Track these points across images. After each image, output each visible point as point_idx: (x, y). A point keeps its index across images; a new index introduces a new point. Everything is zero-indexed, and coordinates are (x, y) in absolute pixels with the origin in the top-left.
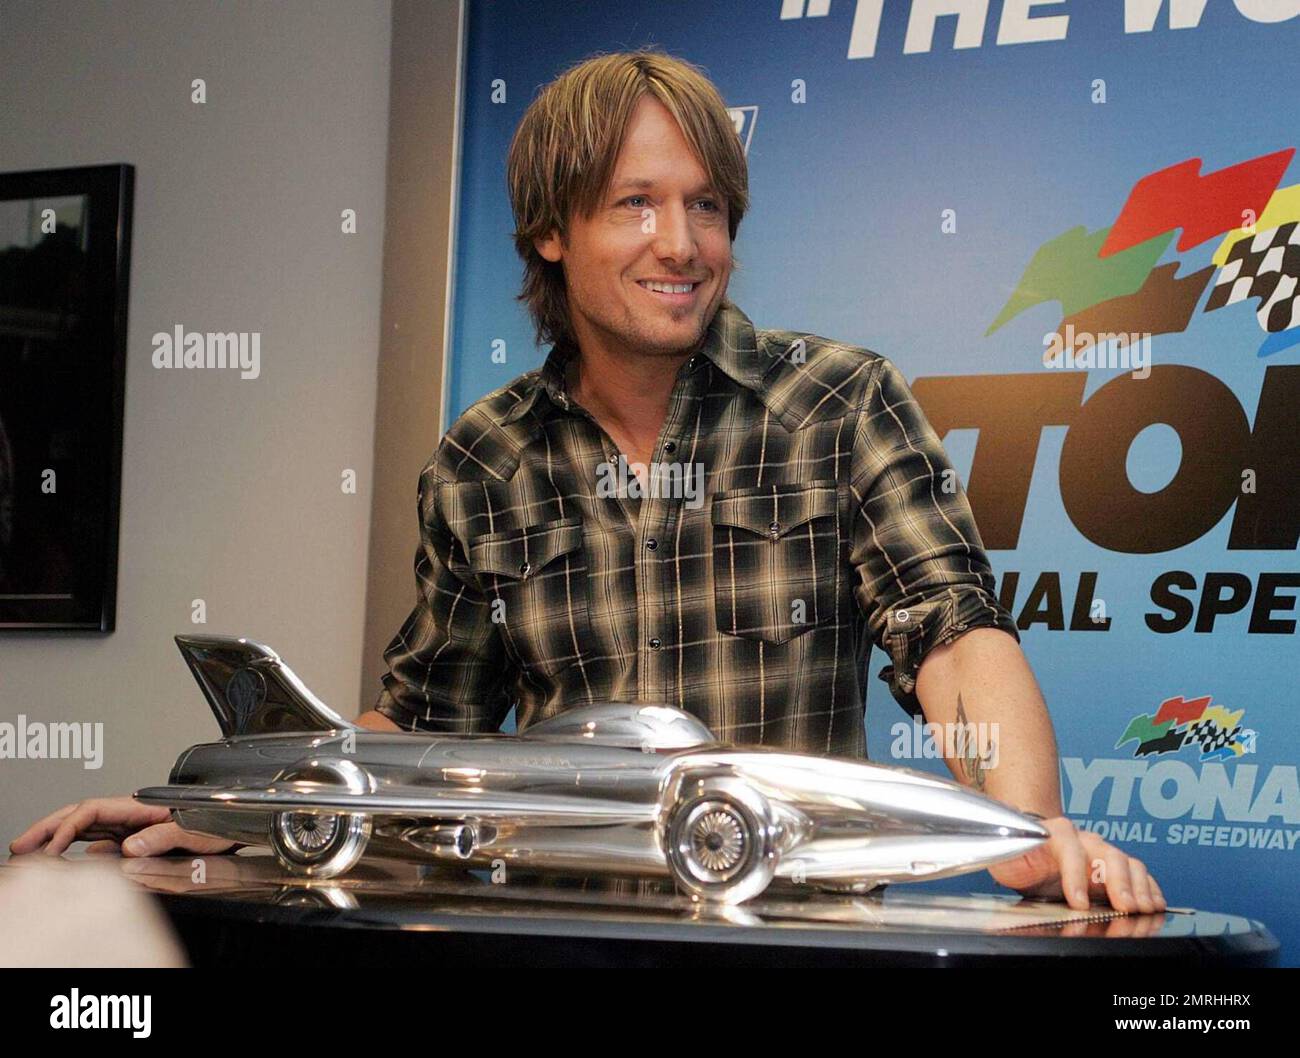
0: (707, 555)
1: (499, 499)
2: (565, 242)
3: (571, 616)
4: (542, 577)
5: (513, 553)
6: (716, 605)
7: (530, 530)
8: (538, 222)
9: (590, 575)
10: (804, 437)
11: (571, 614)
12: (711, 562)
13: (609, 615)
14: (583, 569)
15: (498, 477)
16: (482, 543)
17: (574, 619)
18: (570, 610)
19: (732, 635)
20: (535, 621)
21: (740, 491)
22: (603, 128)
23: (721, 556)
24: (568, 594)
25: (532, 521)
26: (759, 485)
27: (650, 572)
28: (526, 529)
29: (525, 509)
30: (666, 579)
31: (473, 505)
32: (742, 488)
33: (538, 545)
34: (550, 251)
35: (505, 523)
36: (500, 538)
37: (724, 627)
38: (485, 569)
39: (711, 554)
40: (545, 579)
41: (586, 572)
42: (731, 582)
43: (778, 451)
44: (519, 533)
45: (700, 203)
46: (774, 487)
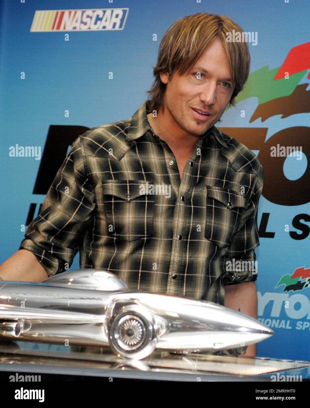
0: (203, 207)
1: (116, 167)
2: (170, 79)
3: (145, 219)
4: (135, 201)
5: (123, 189)
6: (206, 227)
7: (130, 182)
8: (163, 67)
9: (155, 205)
10: (239, 175)
11: (146, 218)
12: (205, 210)
13: (161, 223)
14: (153, 202)
15: (116, 158)
16: (109, 183)
17: (147, 221)
18: (146, 216)
19: (209, 240)
20: (129, 218)
21: (217, 188)
22: (197, 46)
23: (209, 209)
24: (146, 210)
25: (131, 179)
26: (223, 187)
27: (182, 209)
28: (129, 181)
29: (128, 173)
30: (188, 213)
31: (104, 167)
32: (217, 186)
33: (134, 189)
34: (164, 79)
35: (119, 176)
36: (117, 182)
37: (207, 237)
38: (111, 193)
39: (205, 208)
40: (136, 203)
41: (154, 203)
42: (212, 220)
43: (230, 177)
44: (126, 182)
45: (223, 83)
46: (229, 190)
